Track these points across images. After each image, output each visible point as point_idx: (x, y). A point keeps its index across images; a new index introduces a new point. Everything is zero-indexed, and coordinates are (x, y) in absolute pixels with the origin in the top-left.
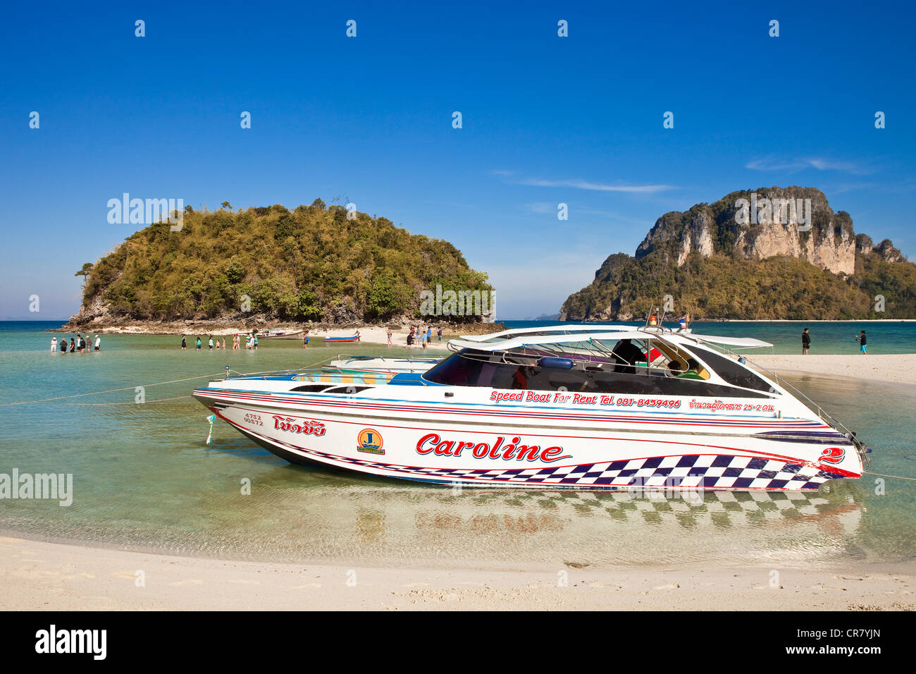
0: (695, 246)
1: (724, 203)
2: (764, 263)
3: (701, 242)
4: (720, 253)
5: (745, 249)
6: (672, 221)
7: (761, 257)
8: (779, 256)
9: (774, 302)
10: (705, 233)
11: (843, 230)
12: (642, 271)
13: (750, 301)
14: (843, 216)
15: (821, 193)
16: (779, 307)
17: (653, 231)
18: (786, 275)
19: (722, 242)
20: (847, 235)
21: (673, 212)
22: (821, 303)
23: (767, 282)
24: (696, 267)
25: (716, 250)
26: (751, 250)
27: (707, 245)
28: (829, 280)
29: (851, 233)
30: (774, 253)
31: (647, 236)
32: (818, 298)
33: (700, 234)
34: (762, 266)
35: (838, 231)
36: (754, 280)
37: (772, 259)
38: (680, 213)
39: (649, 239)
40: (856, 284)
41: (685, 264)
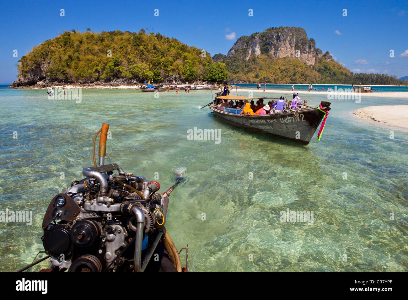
0: (253, 52)
1: (266, 33)
2: (281, 60)
3: (256, 50)
4: (264, 55)
5: (274, 53)
6: (244, 40)
7: (280, 57)
8: (287, 57)
9: (285, 76)
10: (258, 46)
11: (311, 47)
12: (231, 62)
13: (276, 76)
14: (312, 40)
15: (305, 30)
16: (287, 79)
17: (235, 44)
18: (290, 65)
19: (265, 50)
20: (313, 49)
21: (244, 36)
22: (303, 77)
23: (283, 68)
24: (254, 61)
25: (262, 53)
26: (276, 54)
27: (258, 51)
28: (306, 68)
29: (314, 48)
30: (286, 56)
31: (233, 46)
32: (302, 75)
33: (255, 46)
34: (280, 61)
35: (310, 47)
36: (277, 67)
37: (284, 58)
38: (248, 37)
39: (234, 47)
40: (316, 70)
41: (249, 60)
